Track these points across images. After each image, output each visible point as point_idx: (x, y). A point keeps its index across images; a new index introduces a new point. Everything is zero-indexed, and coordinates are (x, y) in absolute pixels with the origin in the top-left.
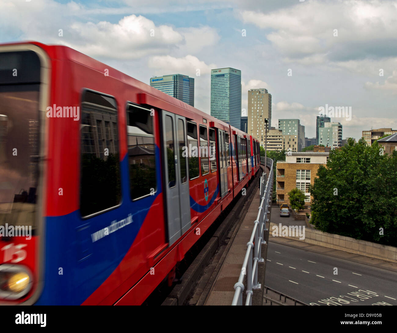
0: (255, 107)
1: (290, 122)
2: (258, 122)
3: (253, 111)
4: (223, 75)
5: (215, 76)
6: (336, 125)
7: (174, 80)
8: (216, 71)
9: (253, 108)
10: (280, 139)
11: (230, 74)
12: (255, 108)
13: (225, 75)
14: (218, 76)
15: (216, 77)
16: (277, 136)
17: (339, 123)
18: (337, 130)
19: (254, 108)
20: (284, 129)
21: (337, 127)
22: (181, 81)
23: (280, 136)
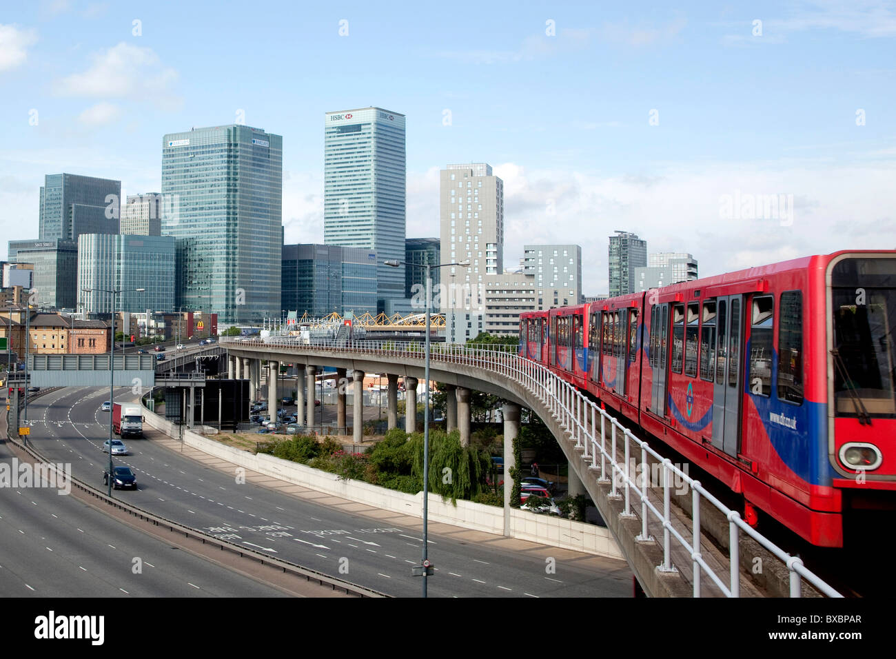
0: (459, 212)
1: (556, 252)
2: (470, 253)
3: (453, 222)
4: (358, 128)
5: (335, 130)
6: (679, 261)
7: (229, 140)
8: (340, 118)
9: (453, 215)
10: (527, 299)
11: (377, 124)
12: (461, 214)
13: (362, 127)
14: (344, 129)
15: (339, 132)
16: (519, 291)
17: (690, 256)
18: (683, 274)
19: (457, 216)
20: (540, 271)
21: (684, 267)
22: (246, 143)
23: (528, 291)
